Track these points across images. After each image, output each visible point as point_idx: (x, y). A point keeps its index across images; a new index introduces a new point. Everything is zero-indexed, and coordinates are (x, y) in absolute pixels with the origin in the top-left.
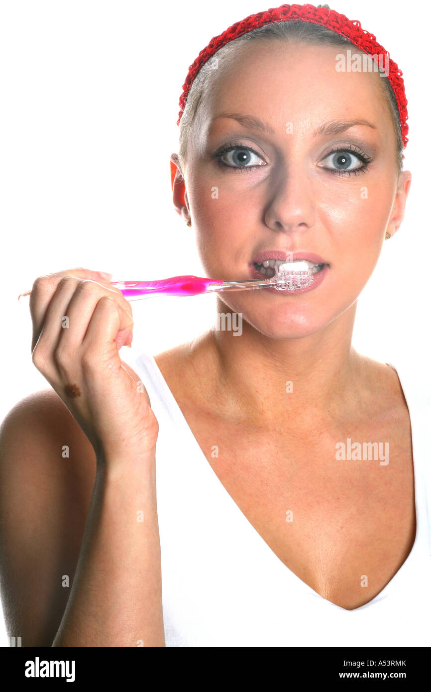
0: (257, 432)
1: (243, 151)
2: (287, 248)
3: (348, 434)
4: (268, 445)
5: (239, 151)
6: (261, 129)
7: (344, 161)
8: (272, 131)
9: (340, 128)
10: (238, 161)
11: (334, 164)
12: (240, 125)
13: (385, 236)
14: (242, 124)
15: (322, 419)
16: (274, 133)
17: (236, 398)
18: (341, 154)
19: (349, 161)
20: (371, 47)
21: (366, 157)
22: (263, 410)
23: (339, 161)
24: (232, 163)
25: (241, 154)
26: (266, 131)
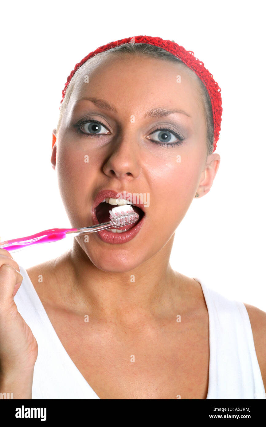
0: (98, 323)
1: (96, 124)
2: (118, 189)
3: (164, 326)
4: (105, 332)
5: (93, 124)
6: (109, 109)
7: (166, 136)
8: (116, 111)
9: (164, 113)
10: (92, 130)
11: (159, 138)
12: (95, 106)
13: (195, 195)
14: (96, 105)
15: (145, 316)
16: (117, 112)
17: (84, 299)
18: (164, 132)
19: (169, 137)
20: (197, 67)
21: (181, 136)
22: (103, 308)
23: (162, 137)
24: (88, 131)
25: (95, 126)
26: (112, 111)
